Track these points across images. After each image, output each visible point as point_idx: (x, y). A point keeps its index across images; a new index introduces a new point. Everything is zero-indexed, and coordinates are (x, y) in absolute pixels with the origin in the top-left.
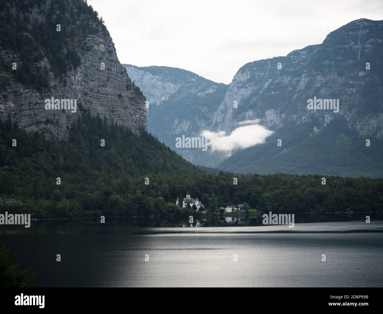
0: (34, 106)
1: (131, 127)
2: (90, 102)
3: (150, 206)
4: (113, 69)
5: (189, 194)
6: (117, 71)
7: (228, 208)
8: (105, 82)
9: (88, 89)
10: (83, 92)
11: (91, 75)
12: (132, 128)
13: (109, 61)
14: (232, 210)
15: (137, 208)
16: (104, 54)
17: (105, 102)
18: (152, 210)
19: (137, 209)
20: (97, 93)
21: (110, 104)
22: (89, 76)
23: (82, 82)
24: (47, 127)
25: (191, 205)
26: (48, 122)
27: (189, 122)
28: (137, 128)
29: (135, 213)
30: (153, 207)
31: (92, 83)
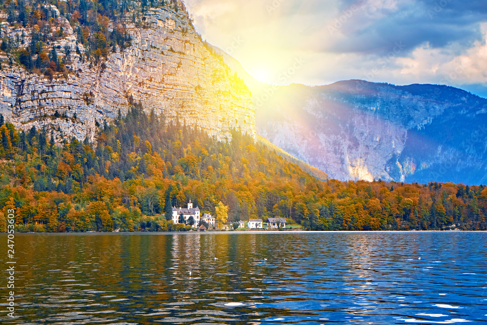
0: (40, 95)
2: (147, 94)
4: (188, 52)
5: (191, 203)
7: (249, 222)
8: (174, 69)
9: (146, 77)
10: (136, 81)
11: (151, 60)
13: (182, 42)
14: (256, 225)
16: (172, 32)
17: (172, 94)
19: (94, 221)
20: (159, 83)
21: (180, 97)
22: (148, 61)
23: (136, 68)
24: (55, 122)
25: (187, 217)
26: (57, 115)
31: (152, 70)
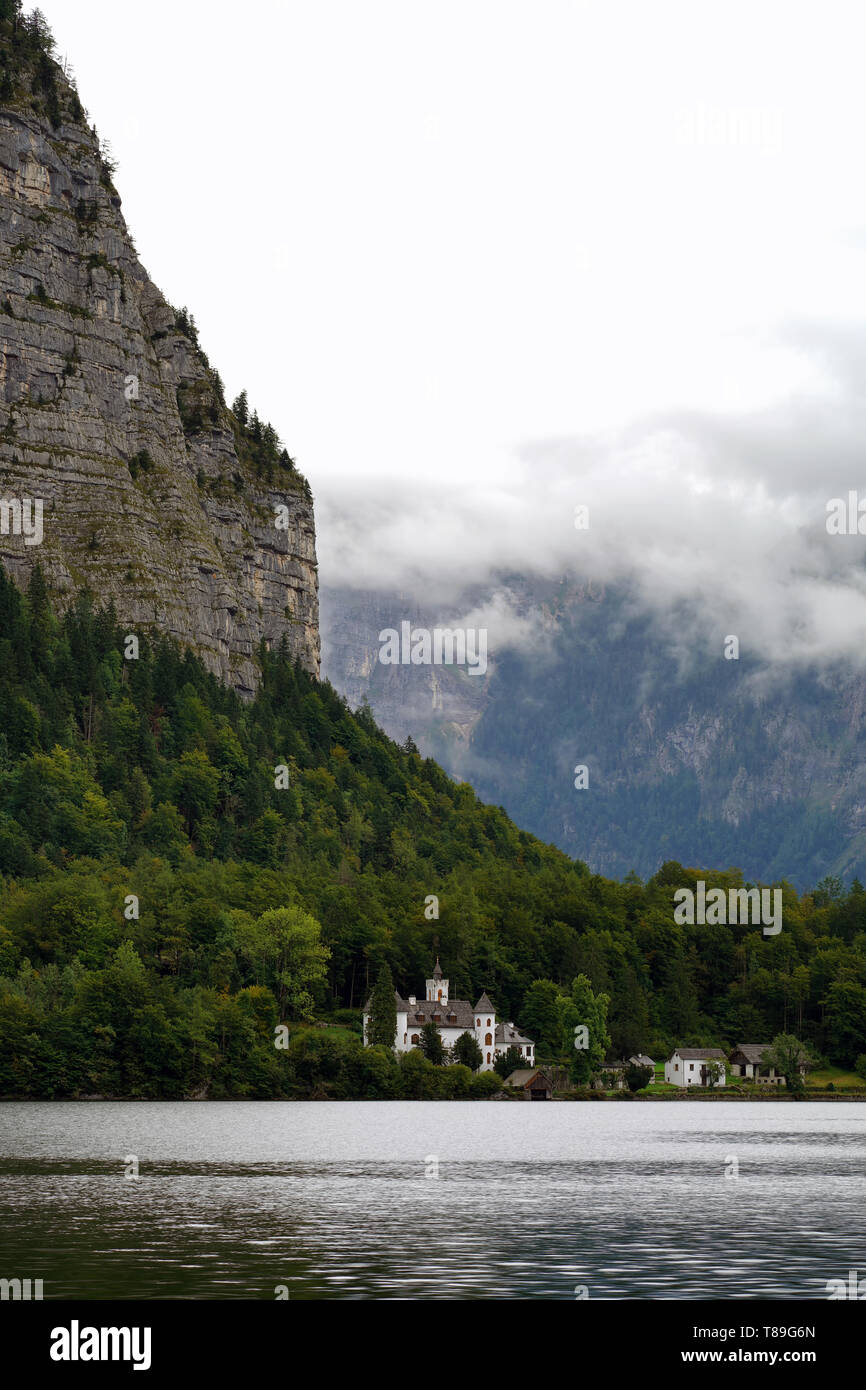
1: (208, 640)
3: (185, 1036)
4: (101, 308)
5: (443, 977)
6: (127, 323)
7: (676, 1059)
8: (51, 381)
12: (208, 648)
13: (78, 264)
14: (704, 1074)
15: (109, 1045)
16: (44, 218)
18: (198, 1056)
19: (106, 1053)
21: (79, 506)
25: (449, 1038)
27: (717, 724)
28: (249, 649)
29: (93, 1075)
30: (202, 1038)
